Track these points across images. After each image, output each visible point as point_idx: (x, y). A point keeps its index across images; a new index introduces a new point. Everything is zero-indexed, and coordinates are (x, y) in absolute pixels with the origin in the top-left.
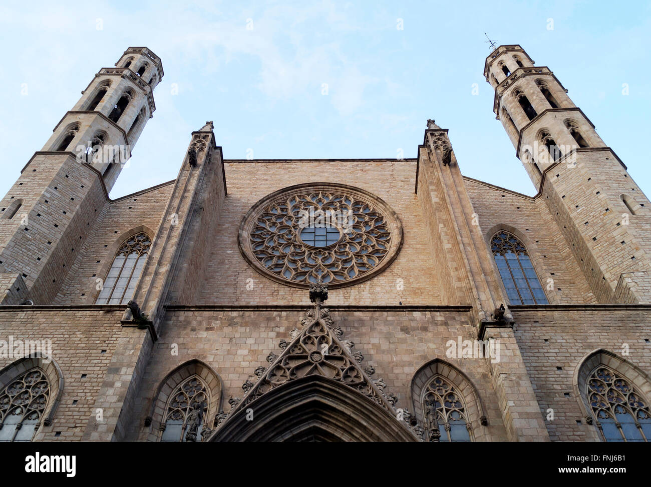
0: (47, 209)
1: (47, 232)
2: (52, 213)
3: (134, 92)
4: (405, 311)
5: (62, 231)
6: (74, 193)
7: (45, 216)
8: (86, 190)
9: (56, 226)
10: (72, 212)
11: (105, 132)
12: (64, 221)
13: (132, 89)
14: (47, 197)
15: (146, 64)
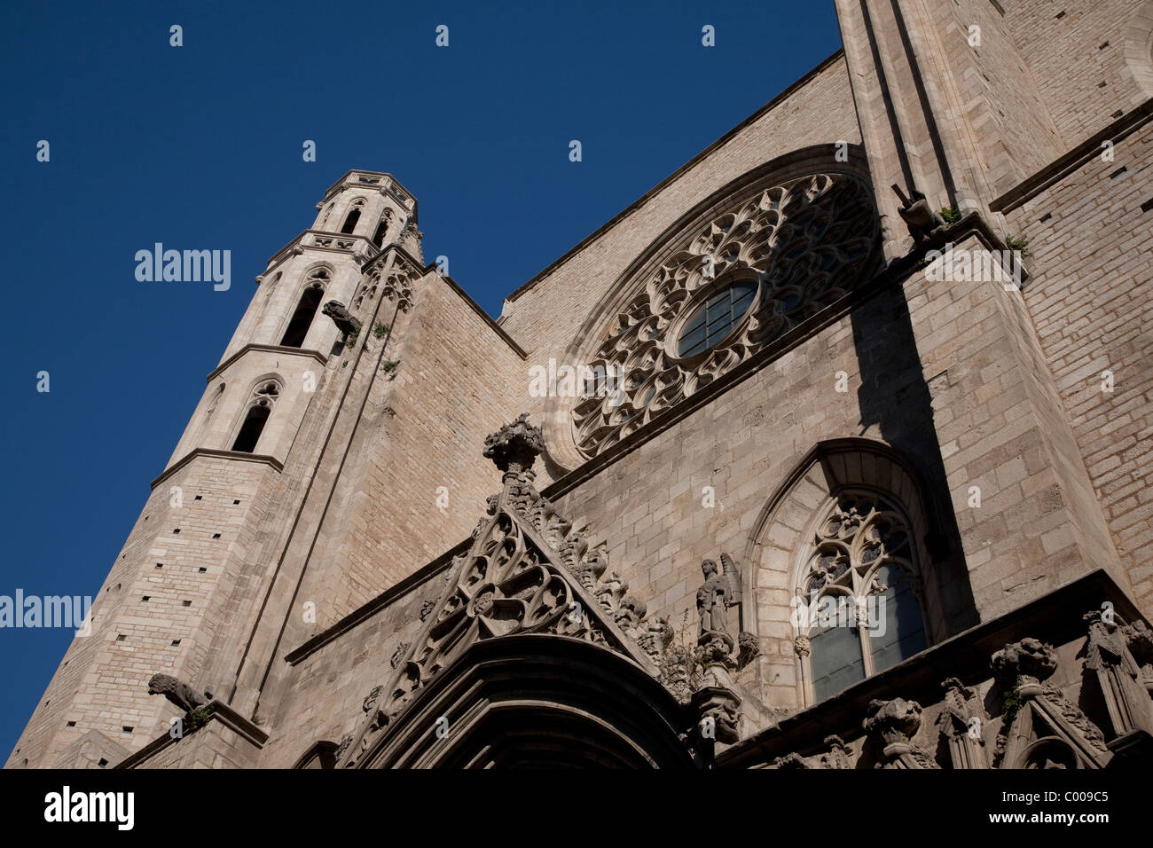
0: (161, 580)
1: (167, 624)
2: (174, 582)
3: (331, 267)
4: (756, 372)
5: (200, 608)
6: (218, 523)
7: (159, 595)
8: (245, 506)
9: (187, 603)
10: (217, 562)
11: (274, 376)
12: (204, 587)
13: (324, 264)
14: (158, 557)
15: (360, 203)
